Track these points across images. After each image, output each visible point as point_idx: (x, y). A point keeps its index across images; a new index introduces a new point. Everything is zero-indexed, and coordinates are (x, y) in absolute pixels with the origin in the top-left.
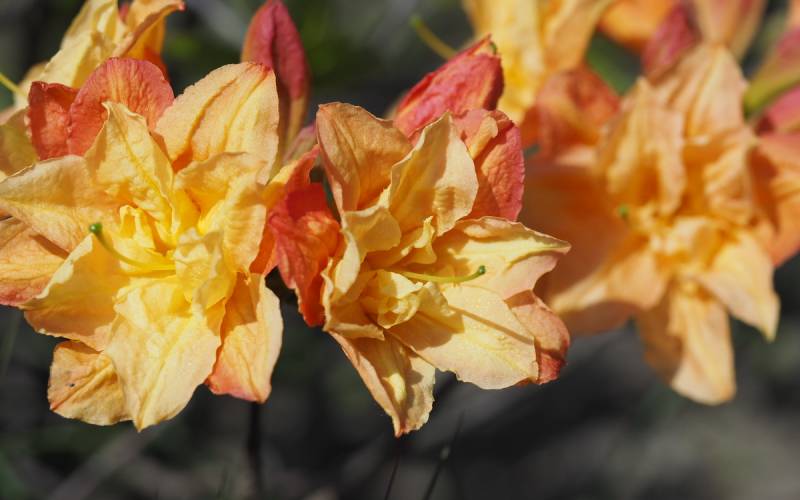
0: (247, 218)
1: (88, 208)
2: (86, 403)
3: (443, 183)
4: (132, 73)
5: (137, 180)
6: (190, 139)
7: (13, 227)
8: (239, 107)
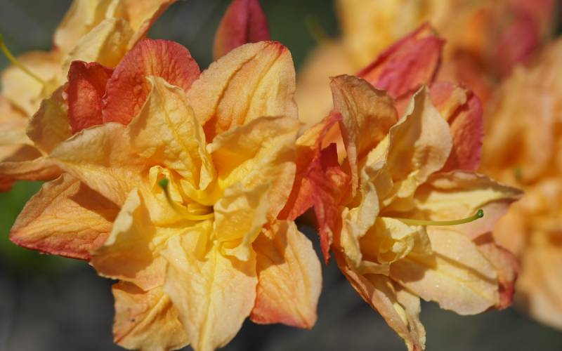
0: (279, 173)
1: (121, 169)
2: (145, 336)
3: (422, 143)
4: (164, 51)
5: (174, 142)
6: (216, 109)
7: (57, 187)
8: (260, 80)
